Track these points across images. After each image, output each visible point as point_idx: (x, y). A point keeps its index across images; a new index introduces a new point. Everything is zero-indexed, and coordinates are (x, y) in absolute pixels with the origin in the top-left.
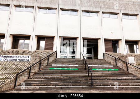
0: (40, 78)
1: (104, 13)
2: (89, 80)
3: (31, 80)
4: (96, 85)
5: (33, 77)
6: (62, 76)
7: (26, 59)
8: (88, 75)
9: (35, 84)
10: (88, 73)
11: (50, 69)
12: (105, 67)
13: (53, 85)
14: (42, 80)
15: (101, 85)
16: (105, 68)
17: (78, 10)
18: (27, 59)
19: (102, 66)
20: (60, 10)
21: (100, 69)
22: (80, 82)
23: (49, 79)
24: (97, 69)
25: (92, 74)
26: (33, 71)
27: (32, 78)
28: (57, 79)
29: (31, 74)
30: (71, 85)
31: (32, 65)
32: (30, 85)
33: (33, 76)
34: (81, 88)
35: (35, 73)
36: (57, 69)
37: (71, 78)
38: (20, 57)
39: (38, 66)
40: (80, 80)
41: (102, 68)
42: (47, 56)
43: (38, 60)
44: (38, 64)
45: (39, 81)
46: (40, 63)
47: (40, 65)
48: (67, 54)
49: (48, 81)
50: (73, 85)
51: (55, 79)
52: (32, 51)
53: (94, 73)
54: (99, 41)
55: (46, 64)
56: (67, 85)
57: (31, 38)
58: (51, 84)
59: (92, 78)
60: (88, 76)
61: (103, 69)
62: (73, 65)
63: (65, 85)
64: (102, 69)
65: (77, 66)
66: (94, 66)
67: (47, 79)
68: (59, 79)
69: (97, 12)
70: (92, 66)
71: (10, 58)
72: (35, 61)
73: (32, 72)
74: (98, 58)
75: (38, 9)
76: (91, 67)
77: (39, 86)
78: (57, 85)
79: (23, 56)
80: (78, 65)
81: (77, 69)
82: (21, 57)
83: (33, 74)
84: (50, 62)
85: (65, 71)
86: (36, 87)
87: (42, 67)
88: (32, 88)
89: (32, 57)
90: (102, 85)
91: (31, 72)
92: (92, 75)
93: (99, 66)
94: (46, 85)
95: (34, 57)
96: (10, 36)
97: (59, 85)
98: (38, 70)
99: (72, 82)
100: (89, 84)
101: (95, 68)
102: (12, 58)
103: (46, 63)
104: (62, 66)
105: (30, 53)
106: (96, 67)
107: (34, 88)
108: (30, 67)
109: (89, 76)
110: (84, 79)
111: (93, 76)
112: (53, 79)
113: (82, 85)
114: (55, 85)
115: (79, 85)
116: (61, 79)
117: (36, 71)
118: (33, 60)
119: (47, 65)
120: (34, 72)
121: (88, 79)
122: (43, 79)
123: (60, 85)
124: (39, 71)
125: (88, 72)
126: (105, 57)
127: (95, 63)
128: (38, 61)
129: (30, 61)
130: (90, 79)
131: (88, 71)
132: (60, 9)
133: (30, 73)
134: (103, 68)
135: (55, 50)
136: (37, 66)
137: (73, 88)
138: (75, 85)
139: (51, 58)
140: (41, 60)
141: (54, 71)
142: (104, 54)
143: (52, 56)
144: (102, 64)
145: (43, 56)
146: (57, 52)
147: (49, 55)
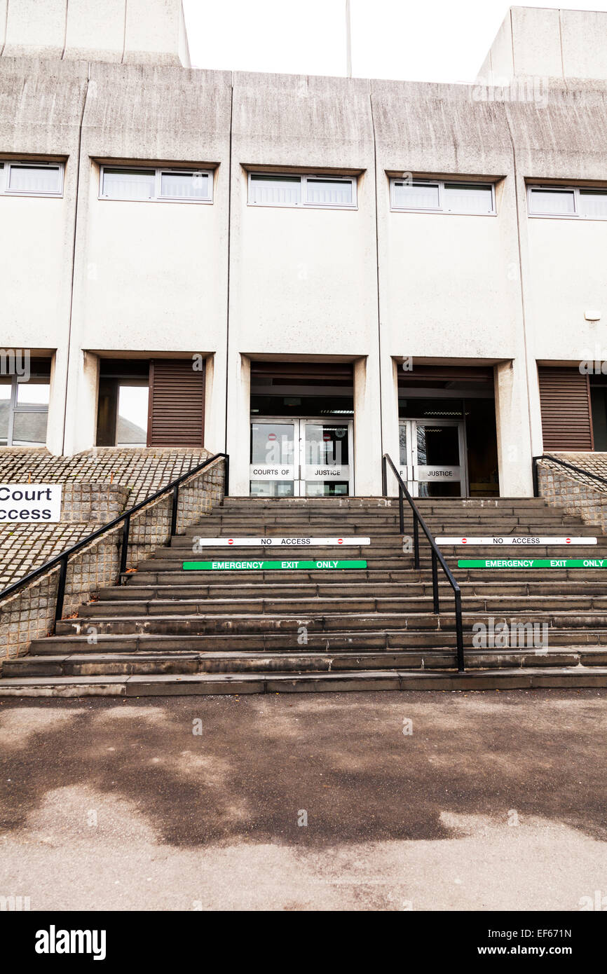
0: (130, 627)
1: (537, 184)
2: (438, 633)
3: (71, 637)
4: (483, 664)
5: (82, 623)
6: (266, 609)
7: (29, 505)
8: (436, 602)
9: (99, 667)
10: (435, 587)
11: (188, 565)
12: (547, 547)
13: (209, 671)
14: (139, 641)
15: (516, 665)
16: (547, 556)
17: (363, 171)
18: (41, 504)
19: (523, 540)
20: (242, 177)
21: (514, 563)
22: (381, 648)
23: (182, 631)
24: (488, 563)
25: (458, 594)
26: (80, 582)
27: (78, 627)
28: (233, 631)
29: (70, 605)
30: (324, 669)
31: (72, 544)
32: (68, 669)
33: (84, 614)
34: (390, 685)
35: (97, 594)
36: (233, 565)
37: (324, 621)
39: (113, 549)
40: (382, 633)
41: (521, 552)
42: (165, 484)
43: (108, 512)
44: (114, 540)
45: (118, 646)
46: (125, 533)
47: (124, 544)
48: (293, 469)
49: (178, 645)
50: (336, 669)
51: (219, 628)
52: (69, 453)
53: (474, 590)
54: (503, 377)
55: (164, 538)
56: (303, 668)
57: (58, 369)
58: (198, 666)
59: (459, 618)
60: (437, 610)
61: (531, 563)
62: (333, 541)
63: (287, 669)
64: (522, 563)
65: (360, 548)
66: (472, 541)
67: (170, 631)
68: (251, 630)
69: (489, 183)
70: (457, 541)
72: (90, 518)
73: (77, 587)
74: (495, 492)
75: (91, 174)
76: (455, 547)
77: (124, 678)
78: (238, 670)
79: (13, 486)
80: (365, 541)
81: (362, 564)
82: (3, 494)
83: (81, 599)
84: (188, 523)
85: (287, 577)
86: (103, 685)
87: (137, 556)
88: (81, 691)
89: (68, 497)
90: (526, 666)
91: (68, 588)
92: (458, 601)
93: (508, 541)
94: (169, 671)
95: (86, 496)
97: (248, 670)
98: (113, 575)
99: (333, 649)
100: (439, 658)
101: (479, 552)
103: (158, 532)
104: (263, 548)
105: (59, 470)
106: (485, 547)
107: (92, 691)
108: (64, 558)
109: (442, 606)
110: (410, 628)
111: (464, 606)
112: (209, 632)
113: (398, 668)
114: (225, 671)
115: (375, 663)
116: (259, 630)
117: (103, 585)
118: (76, 514)
119: (168, 544)
120: (86, 587)
121: (433, 628)
122: (147, 630)
123: (258, 670)
124: (119, 583)
125: (435, 580)
126: (543, 480)
127: (479, 525)
128: (108, 520)
129: (56, 517)
130: (444, 628)
131: (435, 573)
132: (237, 172)
133: (60, 594)
134: (529, 557)
135: (213, 443)
136: (103, 548)
137: (336, 686)
138: (348, 664)
139: (191, 499)
140: (128, 508)
141: (212, 578)
142: (540, 460)
143: (201, 484)
144: (522, 530)
145: (139, 484)
146: (227, 456)
147: (175, 478)
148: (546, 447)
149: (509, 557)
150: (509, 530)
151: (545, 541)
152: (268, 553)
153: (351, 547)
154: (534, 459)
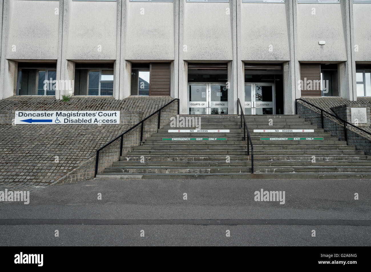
7: (110, 118)
8: (248, 152)
10: (248, 147)
18: (113, 118)
19: (286, 131)
21: (280, 139)
22: (227, 166)
29: (125, 152)
30: (207, 172)
33: (128, 155)
35: (133, 148)
36: (179, 139)
38: (97, 115)
42: (156, 110)
43: (136, 120)
44: (138, 130)
46: (142, 128)
47: (142, 131)
48: (206, 103)
52: (121, 99)
54: (286, 68)
55: (155, 130)
57: (117, 67)
60: (248, 154)
61: (287, 139)
62: (216, 131)
64: (284, 139)
65: (225, 133)
66: (267, 131)
70: (262, 131)
71: (76, 118)
72: (130, 123)
73: (126, 146)
77: (142, 174)
78: (179, 172)
79: (104, 112)
80: (228, 131)
81: (226, 139)
82: (100, 114)
83: (128, 150)
84: (164, 124)
85: (198, 143)
87: (146, 136)
89: (122, 115)
93: (281, 131)
95: (128, 115)
96: (68, 65)
98: (138, 142)
100: (246, 169)
102: (81, 118)
103: (153, 127)
104: (190, 133)
105: (119, 105)
106: (271, 133)
108: (122, 136)
109: (250, 153)
115: (225, 171)
117: (135, 145)
118: (125, 122)
119: (157, 132)
120: (129, 146)
122: (150, 160)
124: (140, 145)
126: (299, 109)
128: (136, 123)
129: (118, 122)
135: (175, 95)
139: (165, 116)
140: (143, 119)
141: (172, 143)
142: (299, 100)
143: (169, 110)
144: (287, 127)
145: (146, 110)
146: (178, 100)
147: (160, 108)
148: (302, 95)
149: (279, 137)
150: (282, 127)
151: (294, 131)
152: (192, 135)
153: (222, 133)
154: (296, 100)
